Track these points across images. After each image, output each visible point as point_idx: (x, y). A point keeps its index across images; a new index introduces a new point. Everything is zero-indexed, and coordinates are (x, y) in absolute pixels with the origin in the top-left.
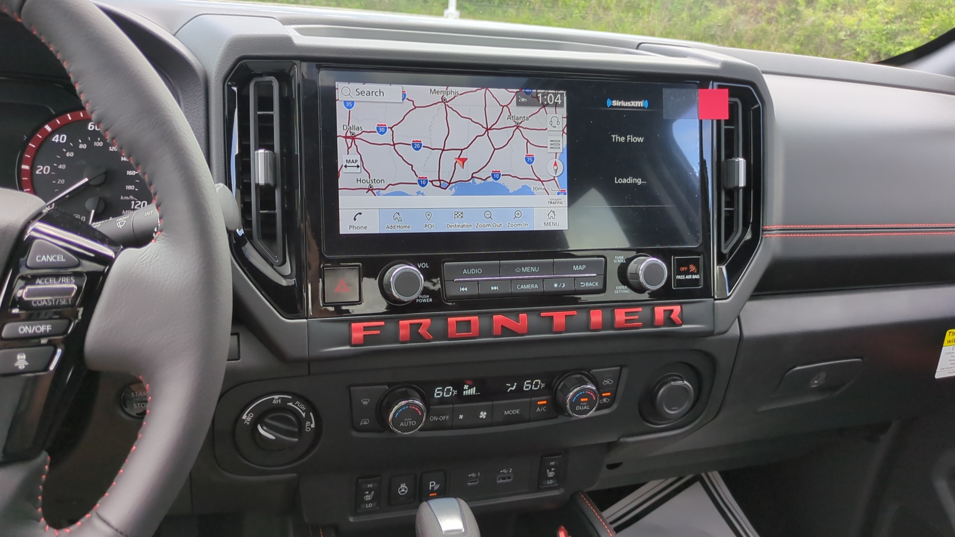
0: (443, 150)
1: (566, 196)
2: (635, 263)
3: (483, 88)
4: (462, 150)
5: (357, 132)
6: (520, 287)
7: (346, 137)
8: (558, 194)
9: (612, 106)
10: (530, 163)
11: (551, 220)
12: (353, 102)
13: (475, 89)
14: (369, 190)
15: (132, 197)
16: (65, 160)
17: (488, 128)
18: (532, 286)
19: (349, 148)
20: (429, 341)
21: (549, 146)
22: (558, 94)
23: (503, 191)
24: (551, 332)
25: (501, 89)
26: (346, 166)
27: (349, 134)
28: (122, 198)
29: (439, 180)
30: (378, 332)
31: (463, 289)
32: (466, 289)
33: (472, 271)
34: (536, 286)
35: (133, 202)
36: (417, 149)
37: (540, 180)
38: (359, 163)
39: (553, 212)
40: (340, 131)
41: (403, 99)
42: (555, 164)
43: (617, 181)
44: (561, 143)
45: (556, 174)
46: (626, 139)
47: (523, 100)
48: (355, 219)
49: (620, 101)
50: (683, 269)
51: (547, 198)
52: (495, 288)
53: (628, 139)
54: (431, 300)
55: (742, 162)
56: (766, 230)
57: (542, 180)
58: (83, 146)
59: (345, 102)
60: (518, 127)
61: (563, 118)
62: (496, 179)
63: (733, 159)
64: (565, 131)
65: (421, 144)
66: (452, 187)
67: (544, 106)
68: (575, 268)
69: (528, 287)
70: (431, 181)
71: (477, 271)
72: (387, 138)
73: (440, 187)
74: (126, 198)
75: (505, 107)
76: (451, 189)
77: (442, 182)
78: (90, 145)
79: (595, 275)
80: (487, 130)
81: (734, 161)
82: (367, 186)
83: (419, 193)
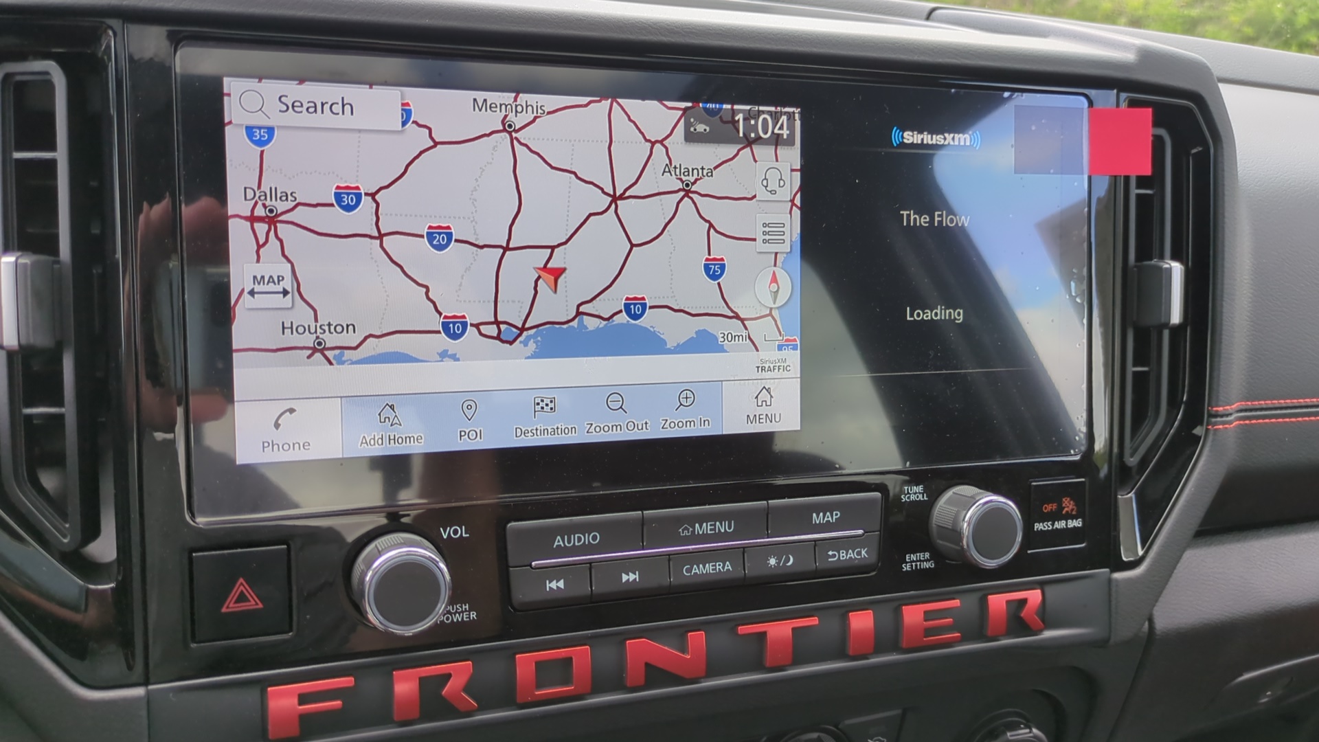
0: (506, 249)
1: (799, 351)
2: (949, 502)
3: (604, 97)
4: (553, 248)
5: (281, 206)
6: (689, 570)
7: (252, 219)
8: (780, 348)
9: (902, 145)
10: (714, 277)
11: (764, 410)
12: (270, 130)
13: (585, 100)
14: (314, 350)
17: (618, 194)
18: (719, 566)
19: (259, 247)
20: (469, 714)
21: (760, 238)
22: (782, 113)
23: (652, 344)
24: (759, 667)
25: (647, 101)
26: (252, 293)
27: (260, 211)
29: (497, 323)
30: (337, 703)
31: (554, 585)
32: (561, 584)
33: (576, 540)
34: (728, 566)
36: (440, 248)
37: (737, 317)
38: (287, 284)
39: (768, 390)
40: (237, 205)
41: (404, 124)
42: (774, 279)
43: (912, 315)
44: (787, 229)
45: (774, 303)
46: (932, 219)
47: (701, 128)
48: (277, 426)
49: (921, 132)
50: (1049, 508)
51: (752, 358)
52: (632, 577)
53: (937, 219)
54: (473, 615)
55: (1177, 270)
56: (1216, 416)
57: (742, 316)
59: (250, 130)
60: (687, 193)
61: (792, 170)
62: (636, 317)
63: (1154, 262)
64: (798, 201)
66: (529, 338)
67: (749, 142)
68: (817, 519)
69: (709, 568)
70: (477, 326)
71: (587, 539)
72: (362, 219)
73: (498, 338)
75: (658, 146)
76: (525, 343)
77: (503, 327)
79: (860, 532)
80: (615, 199)
81: (1160, 268)
82: (309, 340)
83: (444, 355)
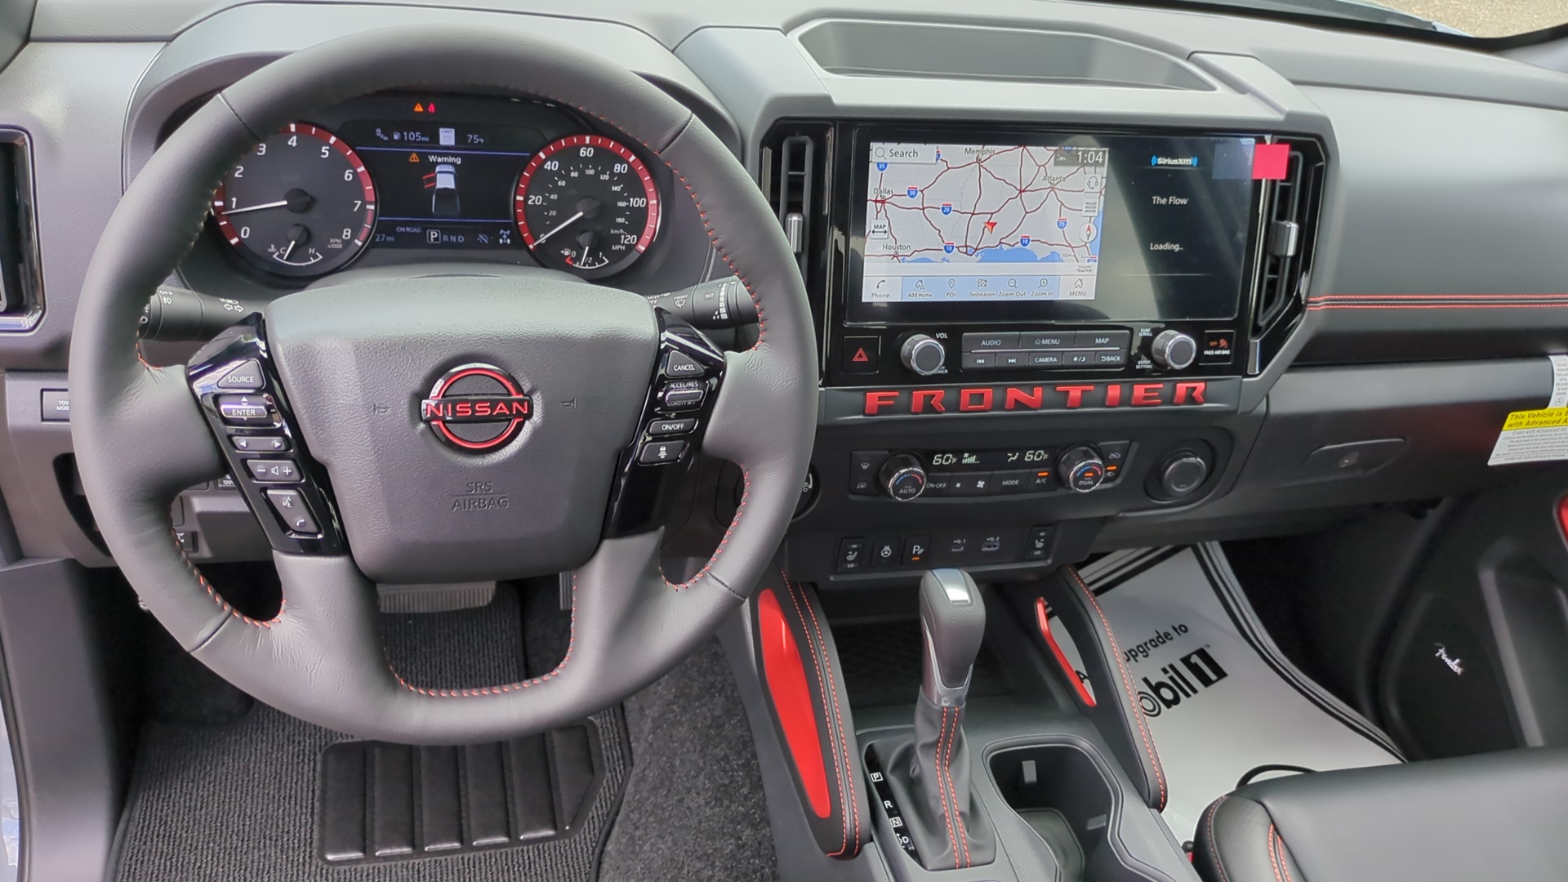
0: (973, 214)
1: (1097, 264)
2: (1161, 337)
3: (1020, 146)
4: (992, 214)
5: (887, 196)
6: (1037, 360)
7: (876, 201)
8: (1088, 261)
9: (1157, 165)
10: (1061, 228)
11: (1078, 289)
12: (886, 164)
13: (1012, 147)
14: (894, 256)
15: (622, 231)
16: (556, 190)
17: (1023, 188)
18: (1051, 359)
19: (878, 213)
20: (941, 412)
21: (1084, 209)
22: (1100, 151)
23: (1032, 258)
24: (1065, 407)
25: (1039, 148)
26: (873, 232)
27: (879, 198)
28: (612, 232)
29: (966, 246)
30: (892, 402)
31: (980, 361)
32: (983, 361)
33: (990, 343)
34: (1055, 360)
35: (623, 237)
36: (946, 213)
37: (1070, 246)
38: (886, 228)
39: (1081, 281)
40: (871, 195)
41: (937, 160)
42: (1089, 229)
43: (1153, 247)
44: (1097, 205)
45: (1088, 239)
46: (1168, 200)
47: (1062, 159)
48: (878, 287)
49: (1167, 158)
50: (1213, 344)
51: (1076, 265)
52: (1013, 361)
53: (1170, 201)
54: (946, 371)
55: (1294, 227)
56: (1312, 302)
57: (1072, 245)
58: (574, 174)
59: (878, 164)
60: (1053, 189)
61: (1102, 178)
62: (1025, 245)
63: (1284, 223)
64: (1103, 192)
65: (951, 208)
66: (978, 254)
67: (1083, 165)
68: (1097, 341)
69: (1047, 360)
70: (958, 248)
71: (995, 343)
72: (916, 202)
73: (966, 253)
74: (616, 232)
75: (1042, 168)
76: (977, 256)
77: (969, 248)
78: (582, 172)
79: (1118, 348)
80: (1021, 192)
81: (1285, 227)
82: (892, 252)
83: (943, 260)
